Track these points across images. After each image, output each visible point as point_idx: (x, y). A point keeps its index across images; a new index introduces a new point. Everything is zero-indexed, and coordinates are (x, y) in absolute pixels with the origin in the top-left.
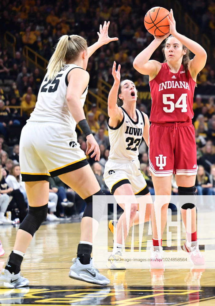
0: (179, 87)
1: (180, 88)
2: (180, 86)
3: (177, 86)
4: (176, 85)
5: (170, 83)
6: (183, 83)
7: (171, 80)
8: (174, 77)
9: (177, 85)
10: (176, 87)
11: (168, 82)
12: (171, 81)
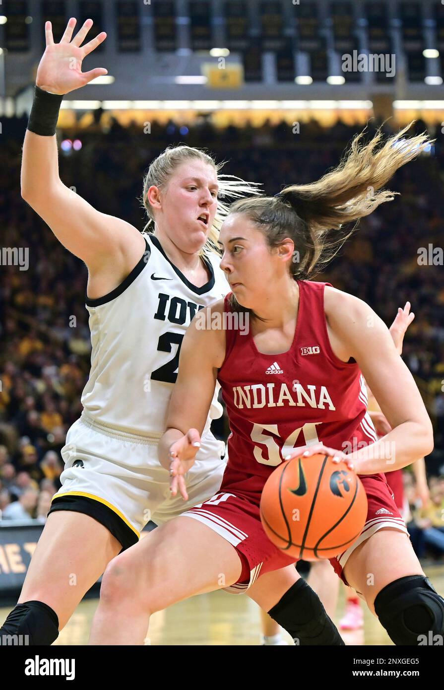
0: (292, 403)
1: (296, 407)
2: (296, 400)
3: (286, 402)
4: (282, 397)
5: (259, 391)
6: (308, 392)
7: (265, 379)
8: (275, 368)
9: (285, 398)
10: (280, 403)
11: (255, 387)
12: (265, 385)
